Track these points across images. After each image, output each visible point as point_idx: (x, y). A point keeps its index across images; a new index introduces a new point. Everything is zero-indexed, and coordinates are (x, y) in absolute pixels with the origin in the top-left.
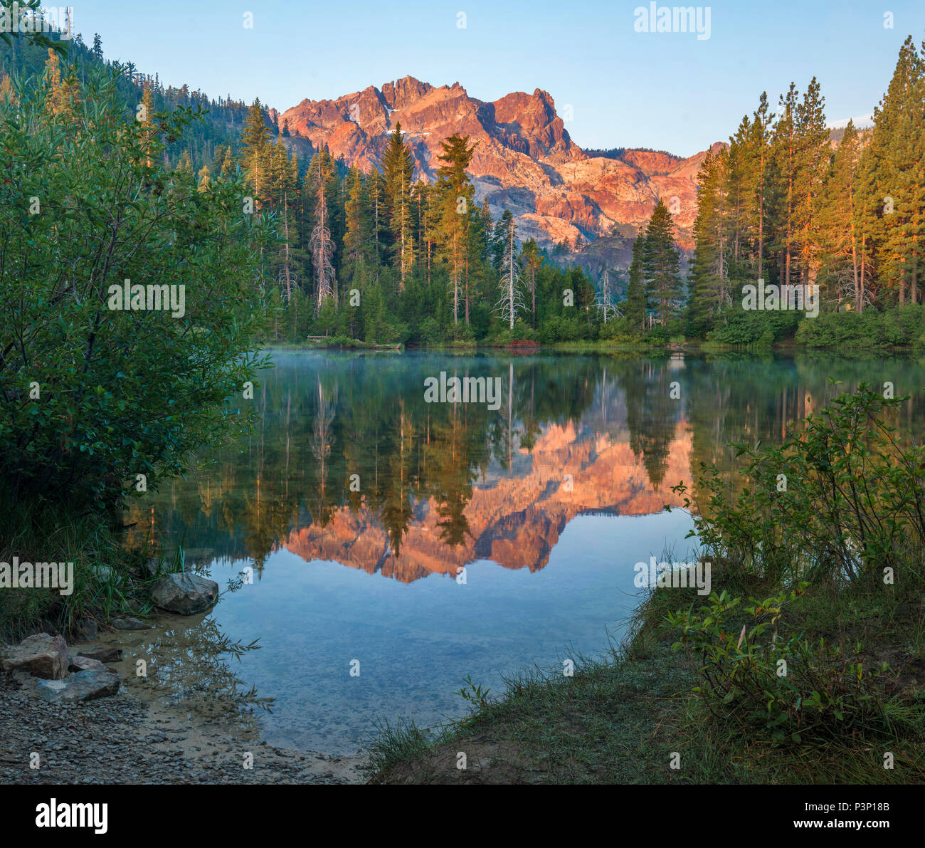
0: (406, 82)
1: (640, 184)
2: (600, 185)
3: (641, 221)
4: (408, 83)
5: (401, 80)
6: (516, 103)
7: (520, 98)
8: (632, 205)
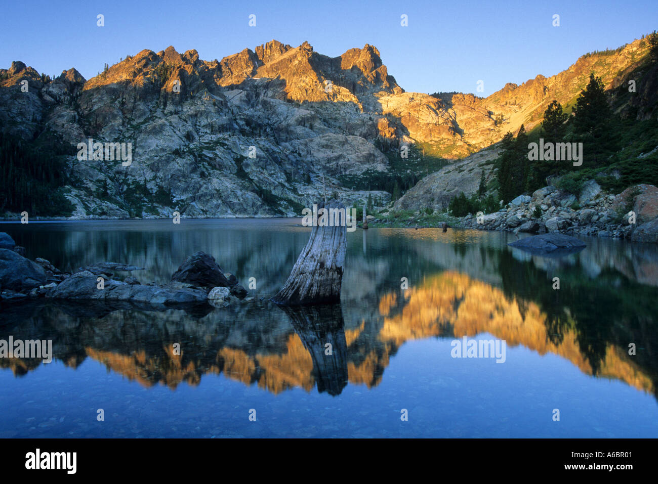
0: (272, 44)
1: (441, 110)
2: (406, 111)
3: (437, 140)
4: (273, 45)
5: (269, 43)
6: (353, 56)
7: (356, 52)
8: (431, 126)
